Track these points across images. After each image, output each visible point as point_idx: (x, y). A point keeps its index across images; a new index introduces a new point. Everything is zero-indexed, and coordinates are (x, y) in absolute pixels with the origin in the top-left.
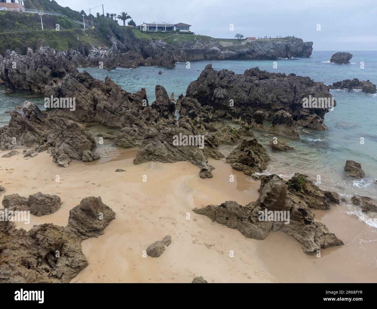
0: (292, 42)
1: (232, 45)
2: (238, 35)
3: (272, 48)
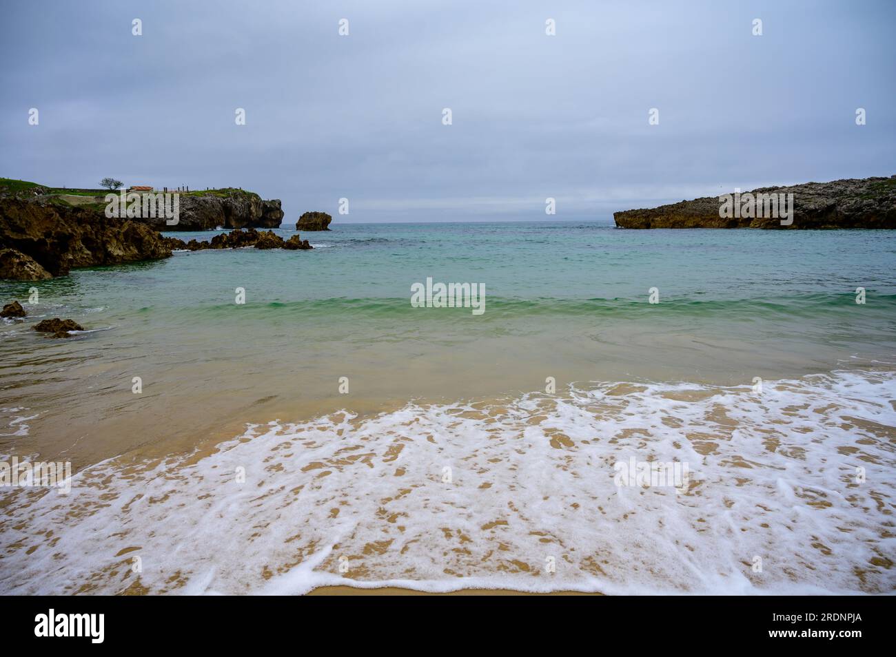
0: (236, 198)
1: (94, 202)
2: (107, 182)
3: (189, 207)
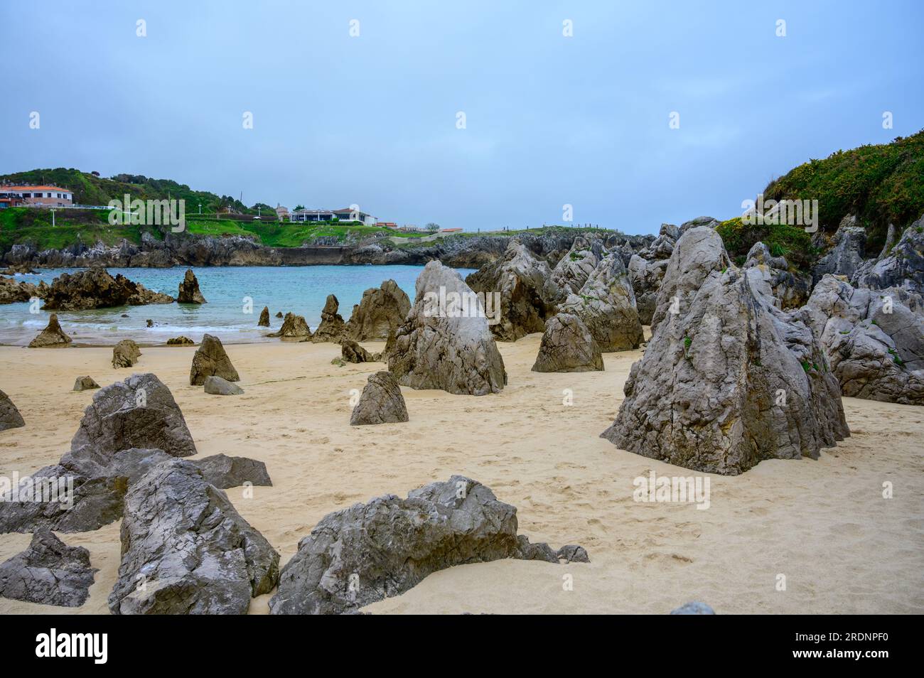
1: (407, 242)
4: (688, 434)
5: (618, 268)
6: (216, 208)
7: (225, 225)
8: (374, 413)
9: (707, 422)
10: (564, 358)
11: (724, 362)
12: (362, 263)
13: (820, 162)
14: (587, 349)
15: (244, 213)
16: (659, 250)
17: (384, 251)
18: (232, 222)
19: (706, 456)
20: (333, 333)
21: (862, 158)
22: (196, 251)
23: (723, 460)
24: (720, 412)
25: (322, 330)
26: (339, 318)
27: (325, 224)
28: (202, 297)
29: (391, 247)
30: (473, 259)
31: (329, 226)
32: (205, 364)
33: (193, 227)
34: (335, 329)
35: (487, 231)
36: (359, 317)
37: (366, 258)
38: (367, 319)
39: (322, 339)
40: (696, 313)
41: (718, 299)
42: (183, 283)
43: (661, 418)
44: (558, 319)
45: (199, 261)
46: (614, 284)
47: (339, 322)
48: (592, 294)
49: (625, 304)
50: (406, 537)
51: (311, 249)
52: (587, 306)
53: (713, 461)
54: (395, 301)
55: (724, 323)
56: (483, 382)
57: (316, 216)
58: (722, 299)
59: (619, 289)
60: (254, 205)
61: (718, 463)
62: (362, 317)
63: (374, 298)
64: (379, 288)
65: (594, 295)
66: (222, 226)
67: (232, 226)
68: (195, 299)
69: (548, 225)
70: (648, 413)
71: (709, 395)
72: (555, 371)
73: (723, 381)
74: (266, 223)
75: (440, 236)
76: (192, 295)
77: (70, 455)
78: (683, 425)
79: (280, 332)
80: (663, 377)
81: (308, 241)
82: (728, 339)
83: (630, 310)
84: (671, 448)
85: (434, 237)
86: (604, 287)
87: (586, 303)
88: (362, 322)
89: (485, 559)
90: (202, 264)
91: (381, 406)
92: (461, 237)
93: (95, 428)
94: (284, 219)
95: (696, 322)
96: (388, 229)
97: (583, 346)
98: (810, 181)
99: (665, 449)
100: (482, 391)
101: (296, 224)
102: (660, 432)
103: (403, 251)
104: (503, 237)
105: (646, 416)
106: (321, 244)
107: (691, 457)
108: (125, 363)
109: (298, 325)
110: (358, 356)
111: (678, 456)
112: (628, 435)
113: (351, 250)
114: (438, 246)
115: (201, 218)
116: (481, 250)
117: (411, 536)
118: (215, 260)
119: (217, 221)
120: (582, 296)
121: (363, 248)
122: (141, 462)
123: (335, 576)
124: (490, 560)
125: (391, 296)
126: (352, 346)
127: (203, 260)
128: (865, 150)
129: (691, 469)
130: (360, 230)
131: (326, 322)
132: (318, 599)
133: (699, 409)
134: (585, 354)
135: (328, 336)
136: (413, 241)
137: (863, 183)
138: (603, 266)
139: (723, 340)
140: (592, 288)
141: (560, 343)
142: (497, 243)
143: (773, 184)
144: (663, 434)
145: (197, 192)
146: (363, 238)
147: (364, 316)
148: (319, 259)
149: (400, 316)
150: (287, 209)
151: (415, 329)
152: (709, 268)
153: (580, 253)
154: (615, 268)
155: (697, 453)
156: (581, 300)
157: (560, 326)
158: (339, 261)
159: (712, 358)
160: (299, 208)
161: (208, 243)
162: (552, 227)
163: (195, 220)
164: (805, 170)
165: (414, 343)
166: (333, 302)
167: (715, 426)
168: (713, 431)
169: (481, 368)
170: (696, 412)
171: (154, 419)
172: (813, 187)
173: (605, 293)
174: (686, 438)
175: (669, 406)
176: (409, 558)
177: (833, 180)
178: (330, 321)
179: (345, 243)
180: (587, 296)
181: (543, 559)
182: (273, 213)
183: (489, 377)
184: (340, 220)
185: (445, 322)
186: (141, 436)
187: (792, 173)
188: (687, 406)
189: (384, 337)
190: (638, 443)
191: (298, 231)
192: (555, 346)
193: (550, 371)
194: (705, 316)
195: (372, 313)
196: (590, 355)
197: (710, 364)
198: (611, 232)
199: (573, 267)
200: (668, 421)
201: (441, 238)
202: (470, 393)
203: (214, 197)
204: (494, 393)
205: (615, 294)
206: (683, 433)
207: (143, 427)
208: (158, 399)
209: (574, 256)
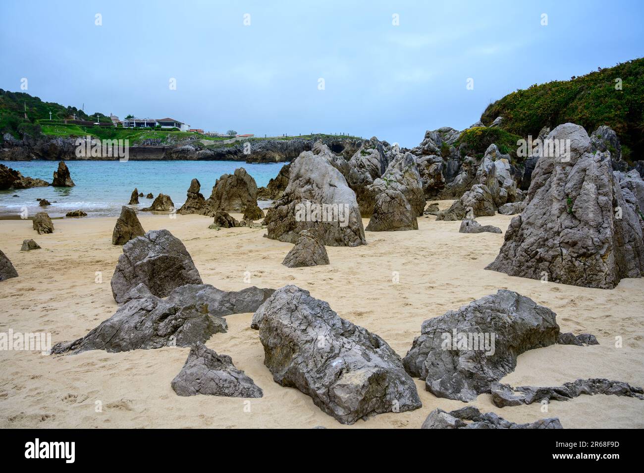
1: (214, 143)
4: (577, 263)
5: (410, 160)
6: (64, 115)
7: (71, 129)
8: (309, 258)
9: (592, 254)
10: (392, 221)
11: (600, 214)
12: (179, 159)
13: (524, 91)
14: (408, 214)
15: (86, 120)
16: (426, 149)
17: (196, 150)
18: (78, 127)
19: (592, 277)
20: (197, 207)
21: (553, 89)
22: (49, 148)
23: (604, 279)
24: (601, 247)
25: (188, 204)
26: (201, 196)
27: (151, 130)
28: (72, 182)
29: (201, 147)
30: (263, 157)
31: (153, 131)
32: (125, 229)
33: (46, 130)
34: (199, 204)
35: (272, 136)
36: (217, 196)
37: (184, 156)
38: (224, 196)
39: (189, 212)
40: (575, 181)
41: (594, 171)
42: (56, 171)
43: (551, 253)
44: (387, 194)
45: (52, 156)
46: (407, 171)
47: (201, 199)
48: (392, 178)
49: (415, 185)
50: (506, 331)
51: (140, 148)
52: (389, 186)
53: (597, 280)
54: (245, 183)
55: (599, 188)
56: (356, 237)
57: (144, 123)
58: (597, 172)
59: (411, 175)
60: (94, 114)
61: (600, 282)
62: (220, 195)
63: (230, 181)
64: (233, 174)
65: (393, 179)
66: (69, 130)
67: (77, 129)
68: (67, 183)
69: (315, 133)
70: (538, 250)
71: (593, 236)
72: (385, 230)
73: (600, 227)
74: (104, 128)
75: (238, 140)
76: (65, 180)
77: (136, 291)
78: (572, 257)
79: (151, 207)
80: (550, 225)
81: (138, 142)
82: (602, 199)
83: (418, 189)
84: (562, 273)
85: (233, 140)
86: (400, 173)
87: (388, 184)
88: (221, 199)
89: (544, 346)
90: (54, 159)
91: (314, 253)
92: (253, 140)
93: (130, 272)
94: (118, 125)
95: (576, 188)
96: (199, 134)
97: (405, 213)
98: (518, 104)
99: (557, 274)
100: (355, 243)
101: (127, 129)
102: (551, 262)
103: (210, 150)
104: (283, 141)
105: (537, 252)
106: (148, 144)
107: (580, 278)
108: (47, 230)
109: (165, 202)
110: (229, 222)
111: (568, 278)
112: (519, 266)
113: (171, 149)
114: (236, 147)
115: (53, 123)
116: (267, 150)
117: (509, 330)
118: (64, 156)
119: (65, 125)
120: (385, 180)
121: (180, 148)
122: (197, 294)
123: (471, 361)
124: (547, 346)
125: (242, 180)
126: (224, 216)
127: (55, 155)
128: (554, 84)
129: (580, 286)
130: (178, 134)
131: (191, 199)
132: (463, 377)
133: (585, 246)
134: (407, 218)
135: (193, 209)
136: (217, 143)
137: (556, 106)
138: (399, 159)
139: (600, 199)
140: (391, 174)
141: (388, 211)
142: (279, 146)
143: (491, 106)
144: (554, 264)
145: (47, 102)
146: (180, 141)
147: (222, 195)
148: (147, 156)
149: (250, 194)
150: (118, 117)
151: (291, 201)
152: (582, 151)
153: (368, 151)
154: (408, 160)
155: (584, 275)
156: (385, 182)
157: (388, 199)
158: (163, 157)
159: (592, 211)
160: (129, 117)
161: (59, 142)
162: (317, 135)
163: (47, 124)
164: (514, 96)
165: (292, 211)
166: (196, 185)
167: (598, 257)
168: (597, 260)
169: (354, 227)
170: (583, 248)
171: (174, 264)
172: (521, 108)
173: (401, 177)
174: (575, 266)
175: (558, 245)
176: (511, 346)
177: (535, 103)
178: (194, 198)
179: (166, 144)
180: (388, 179)
181: (574, 344)
182: (109, 121)
183: (360, 234)
184: (162, 127)
185: (320, 195)
186: (165, 277)
187: (505, 98)
188: (574, 244)
189: (238, 210)
190: (531, 271)
191: (130, 134)
192: (385, 213)
193: (381, 230)
194: (584, 183)
195: (228, 193)
196: (410, 219)
197: (591, 215)
198: (358, 139)
199: (364, 160)
200: (559, 255)
201: (238, 141)
202: (346, 245)
203: (61, 107)
204: (364, 244)
205: (408, 178)
206: (572, 262)
207: (166, 270)
208: (175, 249)
209: (363, 153)
